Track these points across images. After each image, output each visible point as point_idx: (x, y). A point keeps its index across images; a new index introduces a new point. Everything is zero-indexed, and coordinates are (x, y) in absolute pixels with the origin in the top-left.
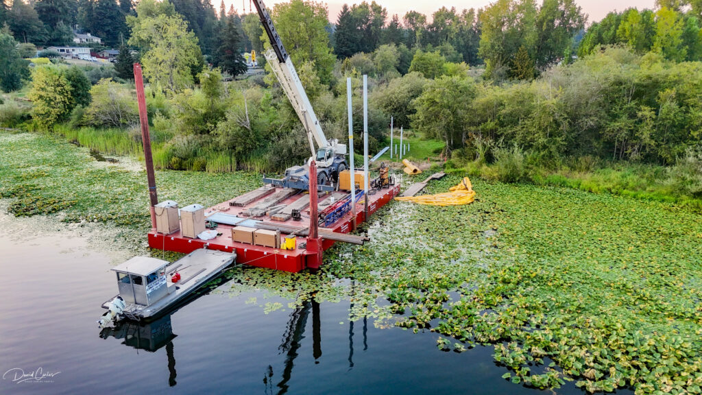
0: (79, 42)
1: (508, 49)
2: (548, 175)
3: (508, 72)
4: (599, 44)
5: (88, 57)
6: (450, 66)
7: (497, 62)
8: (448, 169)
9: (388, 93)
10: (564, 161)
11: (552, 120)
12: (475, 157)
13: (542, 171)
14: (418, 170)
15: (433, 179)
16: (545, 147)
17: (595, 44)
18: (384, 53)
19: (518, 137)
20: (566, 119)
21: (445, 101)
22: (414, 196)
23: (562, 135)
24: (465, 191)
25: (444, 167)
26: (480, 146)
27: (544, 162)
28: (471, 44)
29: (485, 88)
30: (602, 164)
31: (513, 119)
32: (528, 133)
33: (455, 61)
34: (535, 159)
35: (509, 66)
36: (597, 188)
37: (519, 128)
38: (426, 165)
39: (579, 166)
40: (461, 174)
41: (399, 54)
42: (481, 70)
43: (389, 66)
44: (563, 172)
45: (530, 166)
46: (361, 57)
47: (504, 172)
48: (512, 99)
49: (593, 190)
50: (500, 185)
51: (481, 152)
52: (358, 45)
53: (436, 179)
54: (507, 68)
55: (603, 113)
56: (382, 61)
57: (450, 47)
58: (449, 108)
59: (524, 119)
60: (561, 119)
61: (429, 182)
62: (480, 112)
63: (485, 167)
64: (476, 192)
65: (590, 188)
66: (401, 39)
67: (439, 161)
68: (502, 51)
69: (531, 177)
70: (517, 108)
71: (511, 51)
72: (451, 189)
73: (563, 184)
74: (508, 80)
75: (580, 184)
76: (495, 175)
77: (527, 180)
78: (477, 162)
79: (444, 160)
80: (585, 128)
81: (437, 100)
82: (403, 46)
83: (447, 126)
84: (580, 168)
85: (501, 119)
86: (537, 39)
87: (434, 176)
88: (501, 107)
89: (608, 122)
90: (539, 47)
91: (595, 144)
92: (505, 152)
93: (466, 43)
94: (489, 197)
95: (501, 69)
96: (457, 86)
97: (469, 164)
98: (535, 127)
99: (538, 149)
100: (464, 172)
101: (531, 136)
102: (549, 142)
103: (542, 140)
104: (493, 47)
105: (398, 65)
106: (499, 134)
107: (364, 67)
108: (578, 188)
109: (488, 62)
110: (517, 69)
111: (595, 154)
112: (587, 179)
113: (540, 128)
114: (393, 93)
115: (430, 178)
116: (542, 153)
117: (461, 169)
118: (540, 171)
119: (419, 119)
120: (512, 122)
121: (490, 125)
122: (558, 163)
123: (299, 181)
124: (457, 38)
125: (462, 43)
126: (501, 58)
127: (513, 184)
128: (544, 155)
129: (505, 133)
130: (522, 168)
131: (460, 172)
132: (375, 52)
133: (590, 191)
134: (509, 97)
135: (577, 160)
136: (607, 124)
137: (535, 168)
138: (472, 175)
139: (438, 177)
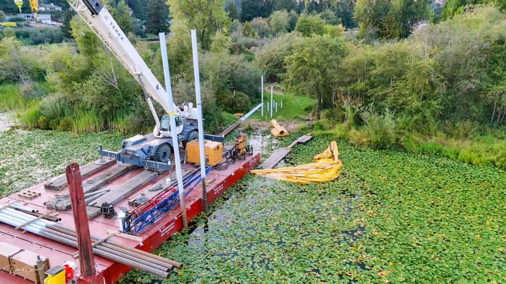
0: (44, 10)
1: (378, 13)
2: (422, 141)
3: (378, 32)
4: (463, 6)
5: (49, 22)
6: (329, 27)
7: (368, 24)
8: (317, 130)
9: (270, 51)
10: (439, 127)
11: (427, 83)
12: (343, 119)
13: (415, 137)
14: (285, 131)
15: (299, 143)
16: (418, 111)
17: (458, 6)
18: (278, 17)
19: (390, 100)
20: (442, 81)
21: (314, 61)
22: (273, 168)
23: (437, 98)
24: (331, 160)
25: (312, 128)
26: (348, 109)
27: (417, 126)
28: (348, 11)
29: (355, 47)
30: (481, 130)
31: (385, 80)
32: (400, 94)
33: (335, 23)
34: (407, 124)
35: (379, 27)
36: (479, 160)
37: (391, 89)
38: (294, 126)
39: (457, 133)
40: (328, 138)
41: (290, 18)
42: (356, 32)
43: (281, 28)
44: (439, 139)
45: (402, 131)
46: (259, 21)
47: (374, 138)
48: (384, 59)
49: (474, 162)
50: (369, 152)
51: (350, 115)
52: (259, 11)
53: (302, 143)
54: (377, 29)
55: (484, 75)
56: (276, 24)
57: (331, 14)
58: (318, 67)
59: (396, 80)
60: (437, 81)
61: (293, 147)
62: (350, 71)
63: (353, 131)
64: (343, 163)
65: (470, 159)
66: (292, 7)
67: (309, 120)
68: (373, 15)
69: (403, 144)
70: (389, 68)
71: (380, 15)
72: (316, 157)
73: (439, 153)
74: (378, 39)
75: (458, 154)
76: (365, 140)
77: (398, 147)
78: (345, 124)
79: (313, 120)
80: (464, 90)
81: (306, 60)
82: (293, 12)
83: (317, 86)
84: (458, 135)
85: (372, 79)
86: (402, 5)
87: (300, 139)
88: (372, 67)
89: (490, 85)
90: (403, 12)
91: (474, 108)
92: (375, 118)
93: (345, 10)
94: (357, 170)
95: (372, 30)
96: (327, 45)
97: (337, 126)
98: (408, 90)
99: (410, 113)
100: (332, 135)
101: (404, 99)
102: (423, 106)
103: (417, 104)
104: (365, 11)
105: (289, 28)
106: (369, 95)
107: (261, 29)
108: (457, 158)
109: (361, 25)
110: (385, 30)
111: (473, 120)
112: (466, 148)
113: (413, 91)
114: (274, 51)
115: (296, 142)
116: (415, 118)
117: (329, 132)
118: (413, 136)
119: (288, 78)
120: (383, 83)
121: (360, 85)
122: (433, 128)
123: (134, 156)
124: (338, 6)
125: (342, 10)
126: (372, 20)
127: (384, 151)
128: (417, 120)
129: (376, 95)
130: (393, 135)
131: (327, 135)
132: (271, 16)
133: (470, 163)
134: (381, 57)
135: (454, 126)
136: (488, 87)
137: (407, 134)
138: (340, 138)
139: (304, 141)
